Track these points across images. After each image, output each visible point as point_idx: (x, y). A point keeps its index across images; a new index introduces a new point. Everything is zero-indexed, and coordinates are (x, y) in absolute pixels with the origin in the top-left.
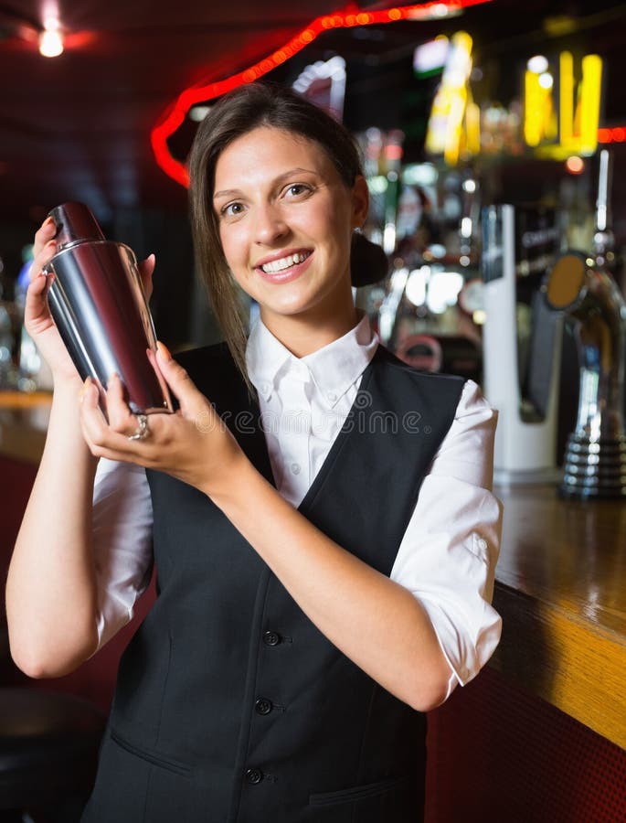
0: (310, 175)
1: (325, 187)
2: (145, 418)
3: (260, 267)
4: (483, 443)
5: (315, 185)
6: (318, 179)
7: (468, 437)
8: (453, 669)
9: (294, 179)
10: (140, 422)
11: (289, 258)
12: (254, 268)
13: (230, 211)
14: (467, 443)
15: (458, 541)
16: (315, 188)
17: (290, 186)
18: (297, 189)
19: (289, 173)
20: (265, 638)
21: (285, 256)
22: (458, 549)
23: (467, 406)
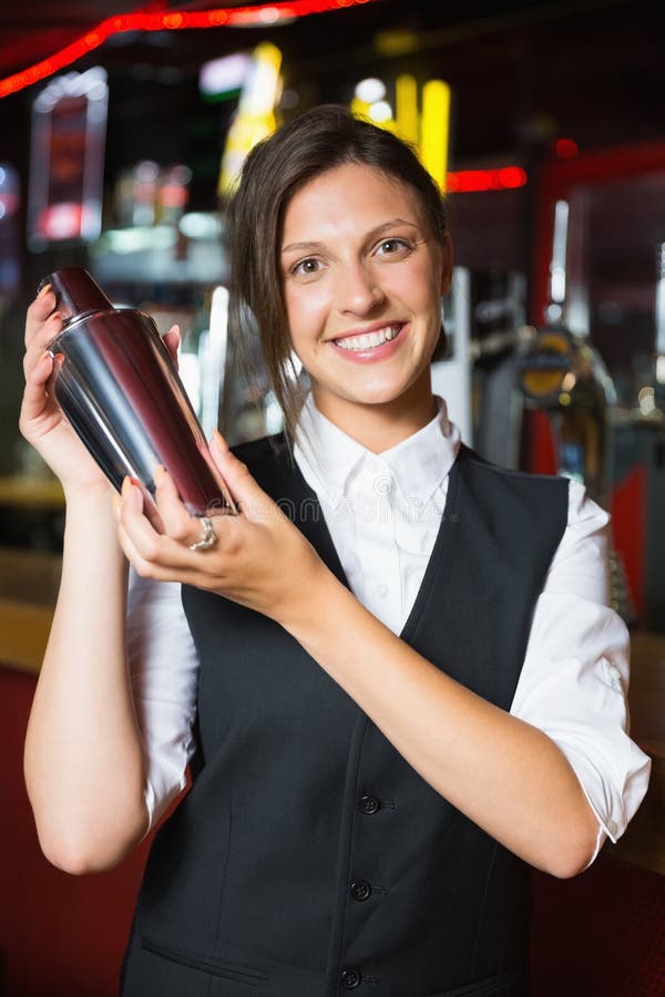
0: (410, 228)
1: (425, 245)
2: (208, 520)
3: (335, 341)
4: (601, 553)
5: (414, 241)
6: (419, 234)
7: (584, 546)
8: (600, 820)
9: (390, 233)
10: (204, 524)
11: (381, 332)
12: (326, 342)
13: (301, 270)
14: (583, 554)
15: (586, 669)
16: (413, 245)
17: (382, 242)
18: (391, 246)
19: (387, 224)
20: (362, 804)
21: (376, 329)
22: (588, 678)
23: (579, 510)
